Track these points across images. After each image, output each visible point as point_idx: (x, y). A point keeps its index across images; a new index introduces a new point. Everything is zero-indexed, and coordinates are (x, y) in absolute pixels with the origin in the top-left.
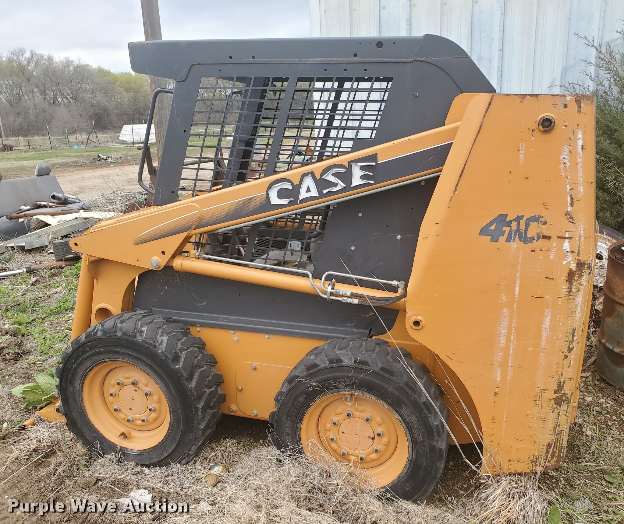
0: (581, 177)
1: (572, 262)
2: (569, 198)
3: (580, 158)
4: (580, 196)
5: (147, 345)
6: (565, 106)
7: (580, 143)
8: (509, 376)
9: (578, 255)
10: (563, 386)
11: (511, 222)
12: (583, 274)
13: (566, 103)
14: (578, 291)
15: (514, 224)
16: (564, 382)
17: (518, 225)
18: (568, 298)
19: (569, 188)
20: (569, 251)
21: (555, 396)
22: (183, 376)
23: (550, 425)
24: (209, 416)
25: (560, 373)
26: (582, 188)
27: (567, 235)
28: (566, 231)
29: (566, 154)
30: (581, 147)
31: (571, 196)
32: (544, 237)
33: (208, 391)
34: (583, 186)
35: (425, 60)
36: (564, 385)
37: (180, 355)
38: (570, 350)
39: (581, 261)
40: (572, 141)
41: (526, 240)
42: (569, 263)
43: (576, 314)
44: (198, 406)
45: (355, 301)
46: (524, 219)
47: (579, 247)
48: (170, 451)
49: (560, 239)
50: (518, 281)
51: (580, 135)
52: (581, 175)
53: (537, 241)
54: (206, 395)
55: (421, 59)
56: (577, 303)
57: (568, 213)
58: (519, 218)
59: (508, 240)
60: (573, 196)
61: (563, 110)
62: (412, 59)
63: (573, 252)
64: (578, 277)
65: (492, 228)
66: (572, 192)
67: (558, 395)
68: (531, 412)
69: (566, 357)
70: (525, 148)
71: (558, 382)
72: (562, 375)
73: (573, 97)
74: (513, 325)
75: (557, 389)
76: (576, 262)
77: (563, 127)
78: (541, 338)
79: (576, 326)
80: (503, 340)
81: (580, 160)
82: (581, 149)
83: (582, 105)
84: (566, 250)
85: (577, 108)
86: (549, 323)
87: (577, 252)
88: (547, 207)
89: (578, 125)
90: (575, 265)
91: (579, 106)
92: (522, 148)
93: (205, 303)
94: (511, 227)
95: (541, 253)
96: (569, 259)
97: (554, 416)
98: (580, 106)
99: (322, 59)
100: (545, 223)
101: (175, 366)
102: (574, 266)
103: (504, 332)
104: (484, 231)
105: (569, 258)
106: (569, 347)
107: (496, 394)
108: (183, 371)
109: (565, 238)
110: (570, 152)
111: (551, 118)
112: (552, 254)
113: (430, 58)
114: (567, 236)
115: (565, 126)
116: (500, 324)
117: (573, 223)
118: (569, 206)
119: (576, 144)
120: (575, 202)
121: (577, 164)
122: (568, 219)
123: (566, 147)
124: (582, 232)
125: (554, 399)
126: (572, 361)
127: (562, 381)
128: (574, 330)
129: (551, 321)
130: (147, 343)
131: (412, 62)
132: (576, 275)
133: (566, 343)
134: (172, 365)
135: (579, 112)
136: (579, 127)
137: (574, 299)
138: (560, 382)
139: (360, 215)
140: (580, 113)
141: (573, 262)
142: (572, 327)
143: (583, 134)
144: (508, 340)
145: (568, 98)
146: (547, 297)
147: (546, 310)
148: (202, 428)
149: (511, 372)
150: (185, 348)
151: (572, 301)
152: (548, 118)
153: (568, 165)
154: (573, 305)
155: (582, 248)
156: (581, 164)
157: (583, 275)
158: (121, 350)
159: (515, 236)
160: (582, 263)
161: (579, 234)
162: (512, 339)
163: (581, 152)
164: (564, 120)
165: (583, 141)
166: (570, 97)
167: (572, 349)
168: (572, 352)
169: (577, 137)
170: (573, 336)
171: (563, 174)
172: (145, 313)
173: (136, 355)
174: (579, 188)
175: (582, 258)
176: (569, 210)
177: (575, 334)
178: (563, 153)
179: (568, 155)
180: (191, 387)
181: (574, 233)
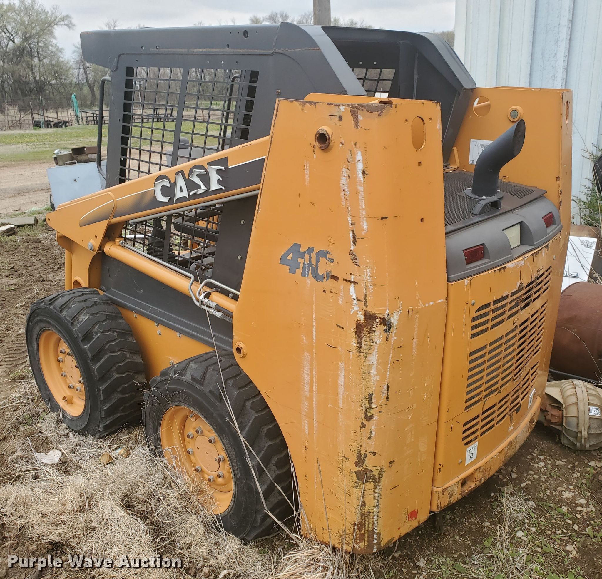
0: (363, 209)
1: (358, 312)
2: (351, 234)
3: (361, 186)
4: (363, 233)
5: (66, 321)
6: (340, 118)
7: (360, 167)
8: (315, 431)
9: (366, 304)
10: (364, 460)
11: (304, 253)
12: (374, 329)
13: (341, 114)
14: (370, 349)
15: (307, 256)
16: (365, 455)
17: (310, 258)
18: (358, 354)
19: (350, 222)
20: (355, 298)
21: (356, 469)
22: (88, 356)
23: (356, 502)
24: (116, 400)
25: (359, 443)
26: (365, 224)
27: (352, 278)
28: (351, 274)
29: (344, 179)
30: (361, 171)
31: (353, 231)
32: (333, 277)
33: (116, 376)
34: (367, 222)
35: (282, 52)
36: (366, 459)
37: (94, 336)
38: (369, 418)
39: (369, 313)
40: (350, 163)
41: (318, 277)
42: (356, 313)
43: (371, 376)
44: (101, 387)
45: (219, 314)
46: (315, 252)
47: (366, 295)
48: (86, 424)
49: (346, 282)
50: (314, 323)
51: (359, 157)
52: (364, 207)
53: (327, 280)
54: (112, 379)
55: (280, 51)
56: (371, 363)
57: (352, 252)
58: (310, 250)
59: (303, 274)
60: (355, 233)
61: (339, 123)
62: (272, 51)
63: (360, 300)
64: (367, 331)
65: (290, 257)
66: (354, 228)
67: (359, 469)
68: (336, 480)
69: (364, 426)
70: (309, 167)
71: (358, 453)
72: (361, 446)
73: (348, 108)
74: (314, 373)
75: (357, 461)
76: (363, 313)
77: (340, 145)
78: (338, 395)
79: (373, 390)
80: (307, 388)
81: (361, 189)
82: (361, 175)
83: (360, 118)
84: (352, 296)
85: (353, 122)
86: (343, 380)
87: (364, 301)
88: (333, 242)
89: (355, 144)
90: (363, 317)
91: (356, 119)
92: (306, 167)
93: (142, 291)
94: (304, 259)
95: (330, 295)
96: (356, 308)
97: (357, 492)
98: (358, 119)
99: (204, 50)
100: (332, 261)
101: (84, 345)
102: (361, 318)
103: (307, 378)
104: (283, 260)
105: (356, 306)
106: (366, 414)
107: (306, 448)
108: (88, 352)
109: (350, 282)
110: (349, 177)
111: (325, 133)
112: (341, 298)
113: (287, 49)
114: (352, 280)
115: (342, 143)
116: (303, 369)
117: (357, 265)
118: (352, 243)
119: (355, 168)
120: (357, 240)
121: (357, 193)
122: (352, 260)
123: (344, 170)
124: (369, 278)
125: (356, 473)
126: (373, 432)
127: (363, 454)
128: (370, 395)
129: (345, 378)
130: (66, 319)
131: (272, 54)
132: (365, 329)
133: (362, 408)
134: (81, 345)
135: (357, 126)
136: (358, 146)
137: (366, 357)
138: (359, 454)
139: (242, 222)
140: (358, 128)
141: (361, 313)
142: (367, 391)
143: (362, 155)
144: (311, 390)
145: (342, 108)
146: (339, 348)
147: (340, 364)
148: (105, 409)
149: (316, 427)
150: (101, 331)
151: (363, 359)
152: (323, 132)
153: (348, 193)
154: (366, 364)
155: (370, 298)
156: (362, 193)
157: (375, 331)
158: (52, 322)
159: (309, 270)
160: (371, 316)
161: (365, 279)
162: (314, 389)
163: (362, 178)
164: (340, 136)
165: (364, 165)
166: (344, 107)
167: (372, 417)
168: (371, 421)
169: (355, 158)
170: (370, 403)
171: (344, 203)
172: (90, 291)
173: (60, 329)
174: (361, 223)
175: (372, 310)
176: (352, 248)
177: (373, 400)
178: (342, 178)
179: (346, 180)
180: (94, 368)
181: (358, 277)
